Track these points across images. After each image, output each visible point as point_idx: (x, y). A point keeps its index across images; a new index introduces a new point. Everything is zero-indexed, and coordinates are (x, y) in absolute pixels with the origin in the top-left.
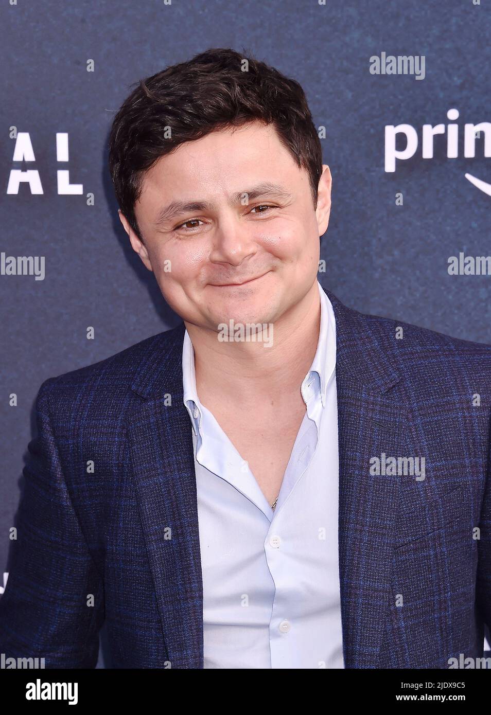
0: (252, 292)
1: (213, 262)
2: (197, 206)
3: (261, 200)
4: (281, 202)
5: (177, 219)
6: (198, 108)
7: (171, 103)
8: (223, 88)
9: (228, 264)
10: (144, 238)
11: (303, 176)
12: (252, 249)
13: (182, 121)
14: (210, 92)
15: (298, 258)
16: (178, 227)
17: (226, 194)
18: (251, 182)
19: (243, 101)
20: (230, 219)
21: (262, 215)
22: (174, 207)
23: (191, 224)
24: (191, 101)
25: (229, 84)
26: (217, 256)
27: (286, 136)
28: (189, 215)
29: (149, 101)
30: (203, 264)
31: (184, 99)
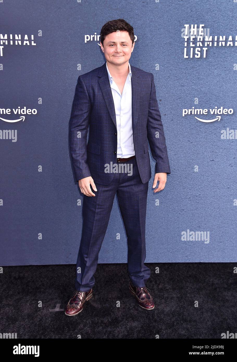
0: (120, 58)
1: (115, 52)
2: (114, 43)
3: (124, 44)
4: (127, 45)
5: (110, 44)
6: (117, 27)
7: (113, 25)
8: (122, 25)
9: (117, 53)
10: (104, 46)
11: (131, 42)
12: (121, 51)
13: (114, 28)
14: (120, 25)
15: (128, 55)
16: (110, 46)
17: (119, 41)
18: (123, 41)
19: (125, 27)
20: (119, 46)
21: (124, 46)
22: (111, 42)
23: (112, 45)
24: (117, 25)
25: (123, 24)
26: (116, 51)
27: (130, 34)
28: (112, 44)
29: (110, 24)
30: (113, 52)
31: (115, 25)
